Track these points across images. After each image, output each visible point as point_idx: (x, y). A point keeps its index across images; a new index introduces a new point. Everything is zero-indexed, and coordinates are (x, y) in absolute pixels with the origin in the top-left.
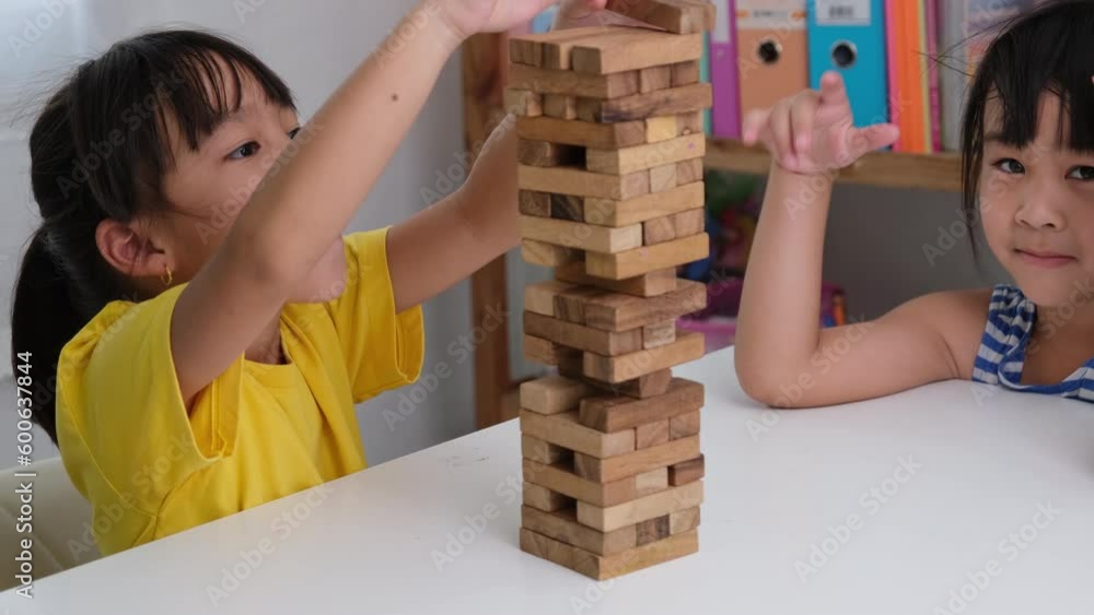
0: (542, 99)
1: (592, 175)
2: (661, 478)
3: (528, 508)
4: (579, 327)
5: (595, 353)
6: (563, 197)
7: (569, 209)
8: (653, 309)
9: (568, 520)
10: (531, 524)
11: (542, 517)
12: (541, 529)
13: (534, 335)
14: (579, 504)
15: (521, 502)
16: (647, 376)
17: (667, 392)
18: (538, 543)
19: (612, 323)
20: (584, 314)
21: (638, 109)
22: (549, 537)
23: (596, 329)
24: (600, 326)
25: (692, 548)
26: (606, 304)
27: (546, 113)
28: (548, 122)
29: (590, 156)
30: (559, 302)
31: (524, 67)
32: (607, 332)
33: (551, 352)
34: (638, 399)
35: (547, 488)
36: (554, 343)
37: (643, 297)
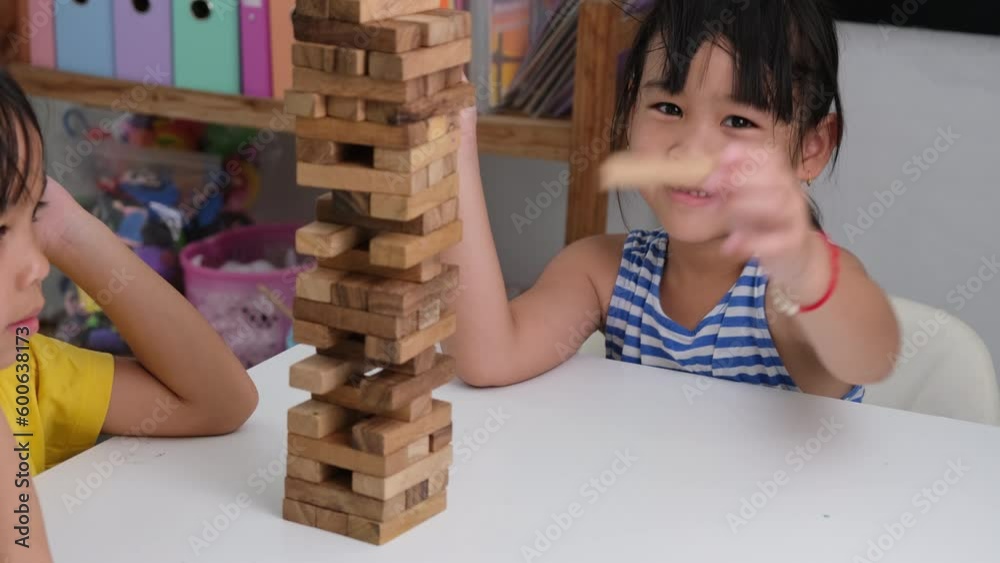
0: (327, 100)
1: (380, 173)
2: (422, 446)
3: (292, 480)
4: (361, 313)
5: (379, 337)
6: (347, 193)
7: (352, 205)
8: (427, 293)
9: (341, 490)
10: (295, 494)
11: (311, 489)
12: (308, 499)
13: (306, 319)
14: (354, 476)
15: (285, 475)
16: (419, 356)
17: (433, 368)
18: (306, 513)
19: (399, 309)
20: (367, 299)
21: (423, 110)
22: (317, 506)
23: (380, 314)
24: (385, 312)
25: (442, 507)
26: (392, 291)
27: (331, 113)
28: (334, 123)
29: (378, 155)
30: (337, 289)
31: (310, 71)
32: (394, 317)
33: (327, 336)
34: (413, 376)
35: (316, 461)
36: (329, 327)
37: (419, 282)
